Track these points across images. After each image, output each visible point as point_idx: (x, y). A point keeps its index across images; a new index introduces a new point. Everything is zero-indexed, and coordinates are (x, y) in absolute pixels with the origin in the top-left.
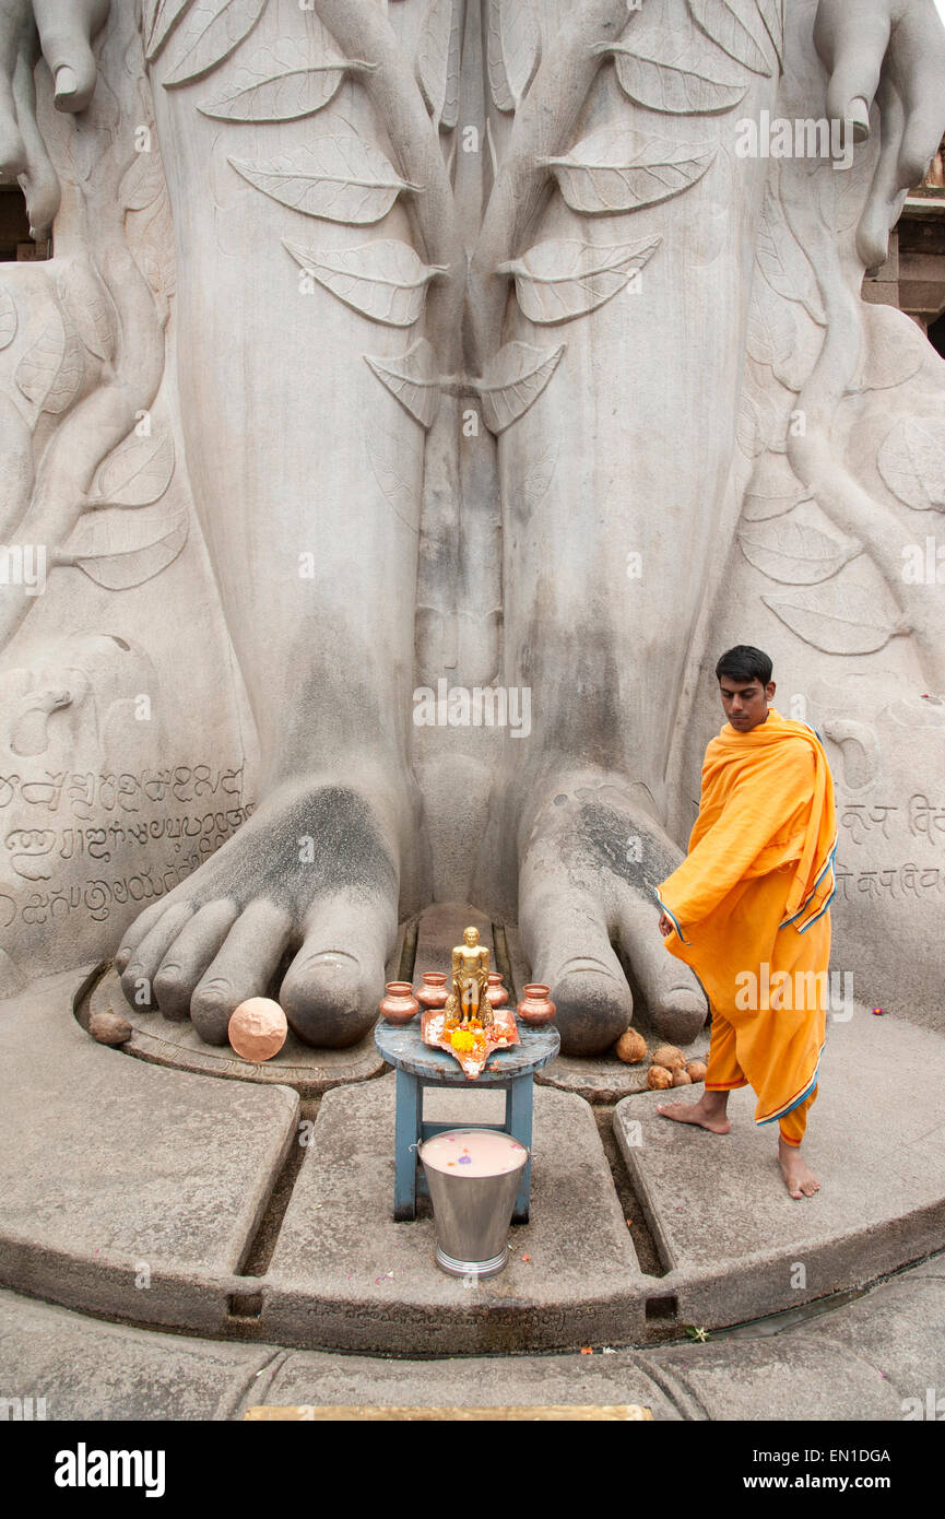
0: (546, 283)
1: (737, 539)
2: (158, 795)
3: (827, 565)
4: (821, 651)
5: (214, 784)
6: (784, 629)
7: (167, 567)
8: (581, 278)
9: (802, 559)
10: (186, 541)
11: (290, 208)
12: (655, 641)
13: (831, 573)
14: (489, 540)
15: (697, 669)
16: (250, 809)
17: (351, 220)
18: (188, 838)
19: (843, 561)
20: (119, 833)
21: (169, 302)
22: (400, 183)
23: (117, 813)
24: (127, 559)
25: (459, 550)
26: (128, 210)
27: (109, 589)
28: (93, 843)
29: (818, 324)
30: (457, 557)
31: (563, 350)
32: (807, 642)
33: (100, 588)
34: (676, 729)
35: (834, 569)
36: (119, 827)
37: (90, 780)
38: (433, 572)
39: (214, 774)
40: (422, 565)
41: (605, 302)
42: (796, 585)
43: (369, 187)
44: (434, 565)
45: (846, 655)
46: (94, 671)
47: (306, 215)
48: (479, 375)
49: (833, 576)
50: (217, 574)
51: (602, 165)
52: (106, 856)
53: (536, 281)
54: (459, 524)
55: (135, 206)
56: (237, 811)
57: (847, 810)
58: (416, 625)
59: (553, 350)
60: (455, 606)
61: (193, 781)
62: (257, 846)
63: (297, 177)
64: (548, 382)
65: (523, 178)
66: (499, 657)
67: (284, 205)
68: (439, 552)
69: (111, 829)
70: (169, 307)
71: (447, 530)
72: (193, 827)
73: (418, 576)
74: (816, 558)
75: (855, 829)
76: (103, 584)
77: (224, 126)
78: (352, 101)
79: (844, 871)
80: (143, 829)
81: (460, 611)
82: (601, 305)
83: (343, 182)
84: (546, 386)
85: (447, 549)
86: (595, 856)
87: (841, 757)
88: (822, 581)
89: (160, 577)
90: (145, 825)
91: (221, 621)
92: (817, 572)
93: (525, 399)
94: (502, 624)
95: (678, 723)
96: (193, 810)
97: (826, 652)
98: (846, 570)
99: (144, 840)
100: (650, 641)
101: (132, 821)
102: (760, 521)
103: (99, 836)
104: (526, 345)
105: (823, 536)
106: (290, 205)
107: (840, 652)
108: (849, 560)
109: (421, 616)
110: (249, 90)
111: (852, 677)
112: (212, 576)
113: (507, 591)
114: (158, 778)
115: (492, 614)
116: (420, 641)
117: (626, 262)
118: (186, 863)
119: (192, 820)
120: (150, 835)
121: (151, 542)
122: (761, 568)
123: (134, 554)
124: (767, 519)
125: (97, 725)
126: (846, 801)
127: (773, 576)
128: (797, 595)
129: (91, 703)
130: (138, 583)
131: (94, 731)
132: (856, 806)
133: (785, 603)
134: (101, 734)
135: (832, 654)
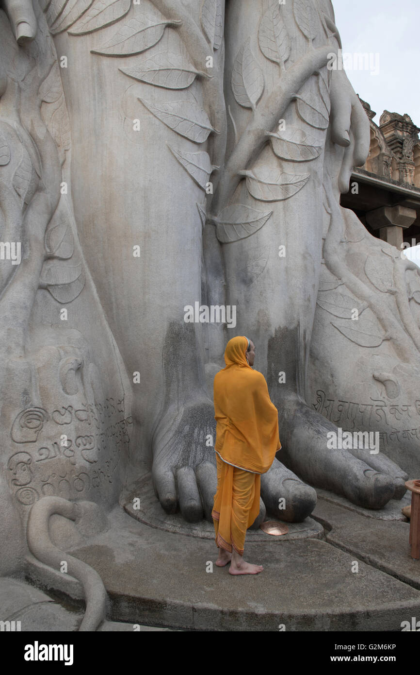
0: (265, 184)
5: (115, 408)
8: (281, 185)
9: (345, 308)
10: (86, 279)
11: (171, 129)
14: (222, 291)
17: (195, 140)
21: (65, 153)
22: (211, 128)
24: (66, 287)
25: (207, 295)
26: (43, 101)
27: (60, 302)
29: (328, 212)
31: (272, 213)
33: (56, 302)
35: (359, 313)
37: (93, 408)
39: (114, 402)
41: (291, 197)
42: (344, 318)
43: (202, 127)
47: (178, 134)
48: (216, 215)
51: (290, 141)
53: (260, 182)
55: (48, 100)
56: (123, 421)
57: (391, 407)
59: (267, 212)
61: (110, 406)
63: (175, 116)
64: (263, 226)
65: (259, 138)
67: (168, 127)
70: (65, 156)
74: (351, 308)
75: (397, 414)
76: (58, 300)
77: (136, 82)
78: (196, 88)
79: (396, 431)
82: (289, 198)
83: (193, 123)
84: (262, 227)
87: (384, 388)
89: (79, 298)
93: (250, 231)
97: (361, 346)
101: (104, 428)
102: (324, 291)
104: (250, 207)
106: (171, 127)
108: (364, 310)
110: (154, 71)
111: (375, 355)
117: (299, 182)
121: (74, 279)
122: (328, 310)
123: (69, 284)
124: (327, 291)
125: (88, 377)
126: (390, 404)
127: (335, 314)
128: (347, 323)
129: (85, 366)
130: (71, 300)
131: (88, 380)
132: (394, 406)
133: (342, 326)
134: (90, 382)
135: (363, 347)
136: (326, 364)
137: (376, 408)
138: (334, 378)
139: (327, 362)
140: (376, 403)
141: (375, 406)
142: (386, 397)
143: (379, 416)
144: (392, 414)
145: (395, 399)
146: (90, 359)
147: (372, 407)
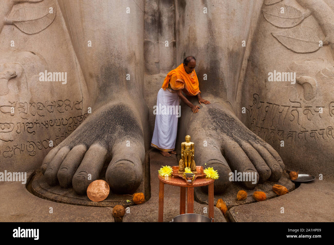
1: (262, 12)
2: (52, 110)
3: (297, 20)
4: (294, 52)
5: (72, 106)
6: (280, 45)
7: (49, 26)
9: (287, 18)
10: (56, 15)
12: (232, 50)
13: (299, 23)
14: (170, 15)
15: (247, 61)
16: (86, 116)
18: (63, 126)
19: (303, 18)
20: (38, 124)
23: (37, 117)
24: (34, 22)
25: (159, 19)
27: (27, 34)
28: (28, 127)
30: (158, 21)
32: (289, 49)
33: (23, 33)
34: (239, 83)
35: (300, 21)
36: (38, 122)
37: (26, 105)
38: (150, 27)
39: (72, 102)
40: (146, 25)
42: (284, 28)
44: (150, 25)
45: (304, 53)
46: (24, 64)
50: (68, 28)
52: (34, 133)
54: (159, 9)
56: (81, 116)
57: (305, 108)
58: (144, 47)
60: (158, 40)
61: (64, 105)
62: (92, 126)
66: (175, 58)
68: (152, 20)
69: (35, 123)
71: (154, 11)
72: (65, 122)
73: (144, 29)
74: (292, 17)
75: (309, 115)
76: (25, 32)
79: (305, 130)
80: (47, 123)
81: (160, 42)
85: (155, 19)
86: (214, 126)
87: (303, 90)
88: (295, 26)
89: (47, 30)
90: (47, 121)
91: (71, 47)
92: (293, 23)
94: (176, 46)
95: (240, 81)
96: (65, 116)
97: (296, 53)
98: (304, 22)
99: (47, 127)
100: (231, 50)
101: (43, 120)
102: (271, 5)
103: (30, 125)
105: (295, 9)
107: (301, 52)
108: (305, 18)
109: (146, 44)
111: (306, 61)
113: (177, 34)
114: (51, 104)
115: (172, 42)
116: (145, 53)
118: (63, 135)
119: (64, 119)
120: (49, 125)
122: (271, 22)
123: (36, 20)
125: (27, 84)
126: (305, 105)
127: (276, 25)
128: (285, 32)
129: (24, 76)
130: (38, 32)
131: (26, 86)
132: (308, 107)
133: (280, 35)
134: (29, 88)
135: (298, 53)
136: (262, 71)
137: (292, 109)
138: (267, 82)
139: (263, 69)
140: (293, 104)
141: (292, 107)
142: (303, 98)
143: (293, 116)
144: (304, 114)
145: (310, 101)
146: (35, 72)
147: (289, 108)
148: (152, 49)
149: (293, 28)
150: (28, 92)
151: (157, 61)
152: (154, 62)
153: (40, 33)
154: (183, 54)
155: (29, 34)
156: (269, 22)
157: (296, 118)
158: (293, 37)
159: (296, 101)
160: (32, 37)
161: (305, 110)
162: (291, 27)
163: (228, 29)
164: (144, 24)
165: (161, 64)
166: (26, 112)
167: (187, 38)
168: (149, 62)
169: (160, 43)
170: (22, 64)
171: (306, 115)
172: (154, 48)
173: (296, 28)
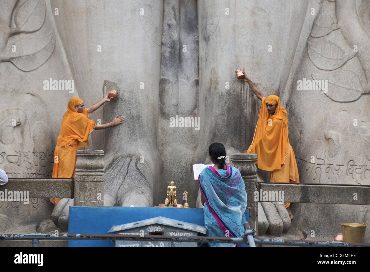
1: (307, 45)
2: (52, 161)
3: (339, 62)
4: (333, 100)
7: (48, 60)
9: (329, 58)
10: (55, 47)
13: (340, 65)
14: (193, 47)
19: (346, 60)
20: (40, 175)
23: (39, 167)
24: (31, 57)
25: (179, 52)
27: (24, 71)
30: (178, 54)
32: (327, 96)
33: (20, 71)
35: (342, 63)
36: (40, 173)
37: (29, 154)
38: (168, 62)
40: (163, 59)
42: (325, 70)
44: (168, 59)
45: (342, 102)
46: (26, 110)
49: (341, 67)
54: (180, 39)
57: (328, 166)
58: (160, 86)
60: (177, 77)
66: (197, 100)
68: (170, 53)
69: (38, 174)
71: (174, 42)
73: (161, 64)
74: (335, 58)
75: (329, 173)
76: (22, 69)
80: (48, 174)
81: (180, 79)
85: (174, 51)
87: (328, 146)
88: (337, 69)
89: (45, 65)
92: (335, 65)
94: (199, 85)
97: (334, 101)
98: (347, 64)
102: (317, 38)
103: (34, 176)
105: (339, 48)
107: (339, 101)
108: (349, 60)
109: (162, 82)
112: (67, 63)
113: (200, 72)
115: (194, 81)
116: (162, 93)
121: (40, 49)
122: (313, 61)
123: (34, 55)
124: (319, 37)
125: (30, 132)
126: (328, 163)
127: (317, 66)
128: (325, 75)
129: (28, 123)
130: (36, 68)
131: (29, 134)
132: (330, 165)
133: (320, 78)
134: (32, 135)
135: (337, 102)
137: (316, 166)
138: (302, 134)
140: (318, 161)
141: (317, 164)
142: (327, 155)
143: (316, 174)
144: (326, 172)
145: (333, 158)
146: (37, 118)
147: (314, 165)
148: (170, 88)
149: (334, 71)
150: (31, 140)
151: (175, 103)
152: (172, 104)
153: (37, 69)
154: (205, 98)
155: (26, 72)
156: (311, 60)
157: (319, 176)
158: (333, 82)
159: (321, 158)
160: (29, 75)
161: (328, 168)
162: (332, 70)
163: (253, 74)
164: (161, 58)
165: (181, 106)
166: (30, 161)
167: (209, 80)
168: (165, 104)
169: (179, 81)
170: (24, 109)
171: (327, 173)
172: (172, 87)
173: (338, 71)
